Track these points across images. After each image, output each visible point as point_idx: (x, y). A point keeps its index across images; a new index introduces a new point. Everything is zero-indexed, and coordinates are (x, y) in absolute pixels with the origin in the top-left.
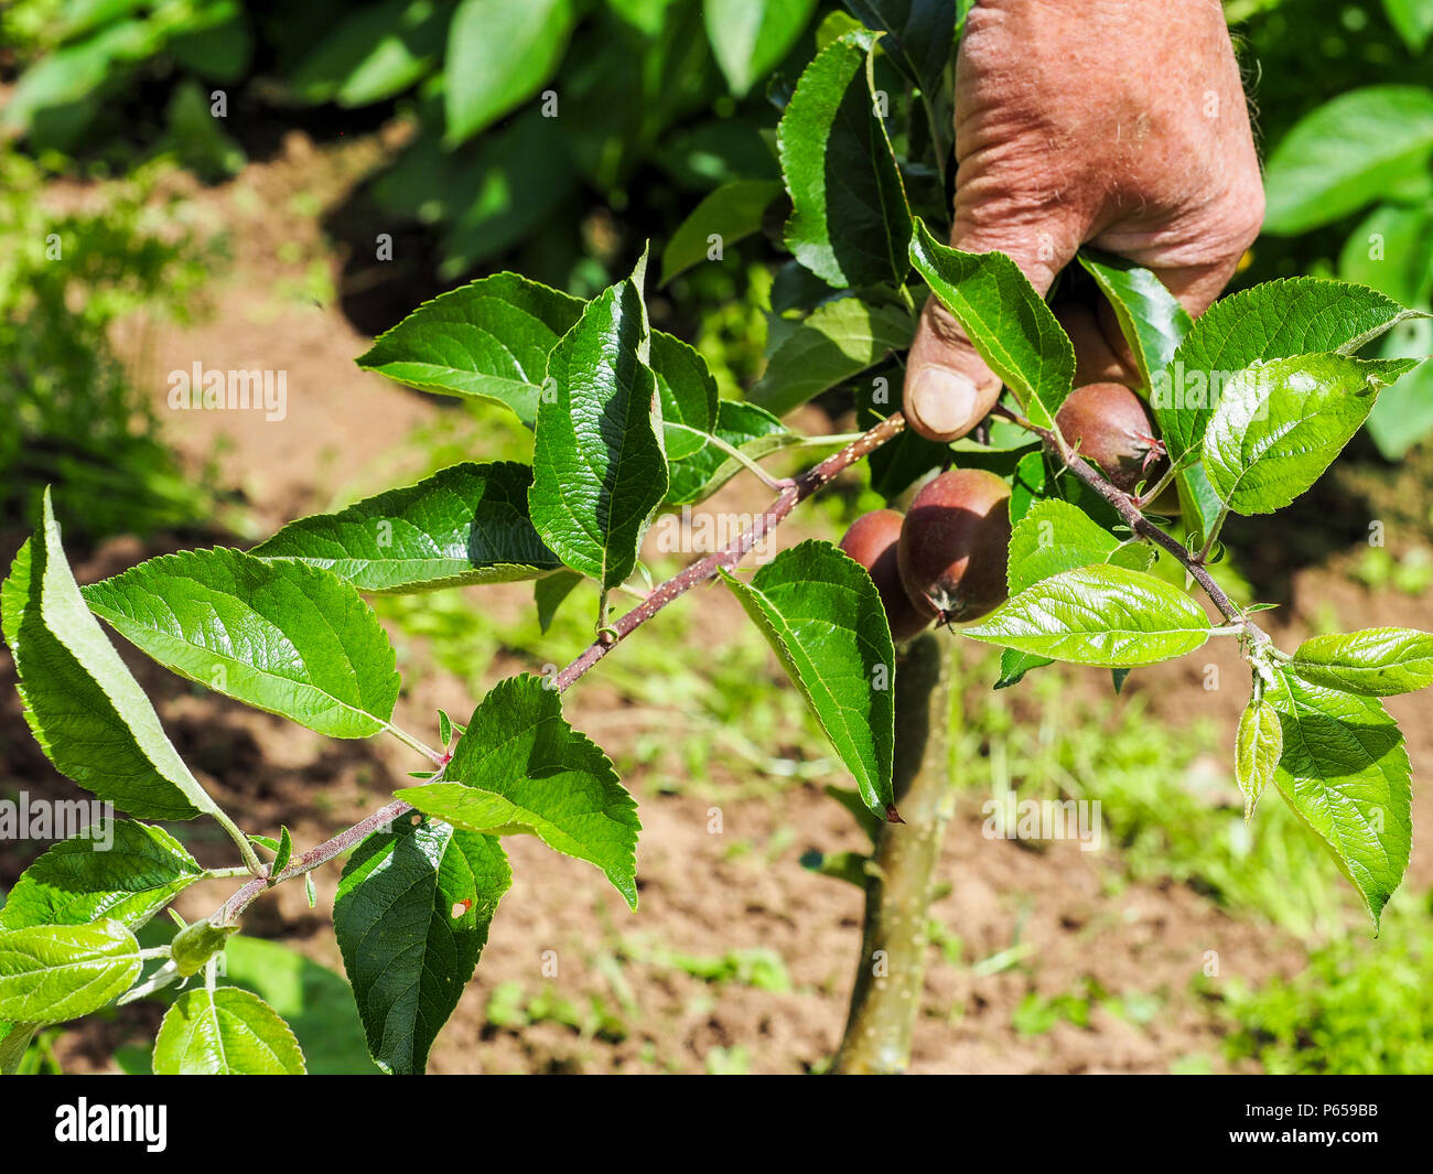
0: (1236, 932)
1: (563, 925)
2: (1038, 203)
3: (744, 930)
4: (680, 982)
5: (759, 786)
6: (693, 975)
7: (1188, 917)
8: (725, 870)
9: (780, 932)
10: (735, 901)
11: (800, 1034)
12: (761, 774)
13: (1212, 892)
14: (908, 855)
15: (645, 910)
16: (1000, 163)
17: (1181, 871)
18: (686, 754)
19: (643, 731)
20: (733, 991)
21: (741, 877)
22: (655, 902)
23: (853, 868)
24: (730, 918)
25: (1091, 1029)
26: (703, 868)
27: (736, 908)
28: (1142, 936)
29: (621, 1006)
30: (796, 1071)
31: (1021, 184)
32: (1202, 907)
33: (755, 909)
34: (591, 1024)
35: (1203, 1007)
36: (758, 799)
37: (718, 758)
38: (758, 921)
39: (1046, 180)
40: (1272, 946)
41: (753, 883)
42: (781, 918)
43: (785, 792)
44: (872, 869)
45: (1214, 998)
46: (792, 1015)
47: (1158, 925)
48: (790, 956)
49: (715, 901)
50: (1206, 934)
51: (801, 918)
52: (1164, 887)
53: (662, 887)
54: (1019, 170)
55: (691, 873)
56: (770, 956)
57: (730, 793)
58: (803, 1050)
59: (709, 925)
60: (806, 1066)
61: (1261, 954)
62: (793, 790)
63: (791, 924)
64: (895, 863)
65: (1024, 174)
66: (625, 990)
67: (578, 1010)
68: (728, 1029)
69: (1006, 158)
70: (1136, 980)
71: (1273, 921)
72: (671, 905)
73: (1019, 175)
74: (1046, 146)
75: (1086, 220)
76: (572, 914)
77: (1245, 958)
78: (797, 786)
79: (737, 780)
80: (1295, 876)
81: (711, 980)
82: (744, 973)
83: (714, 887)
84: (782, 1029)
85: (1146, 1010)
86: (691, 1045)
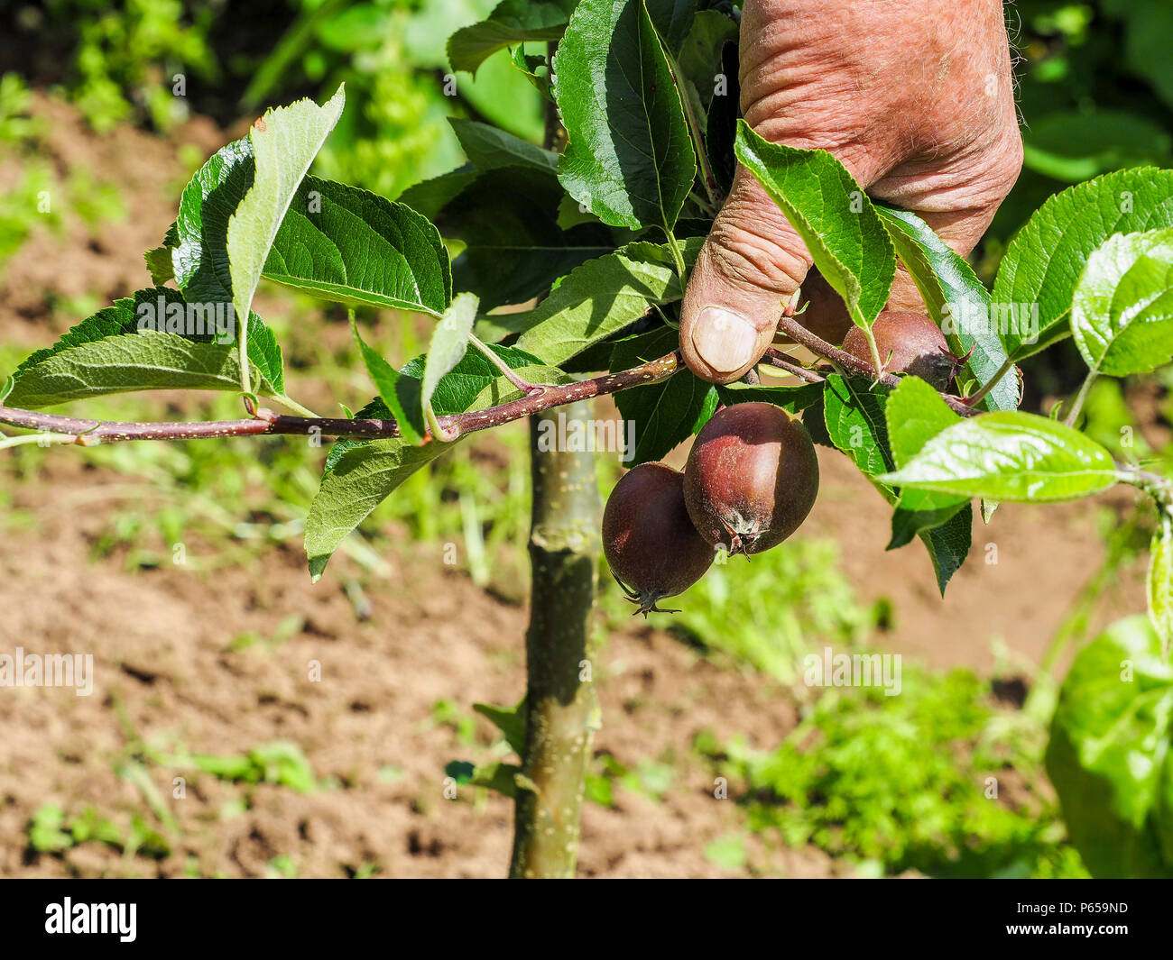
0: (725, 681)
1: (77, 725)
2: (835, 144)
3: (259, 722)
4: (209, 786)
5: (235, 552)
6: (220, 777)
7: (673, 666)
8: (232, 660)
9: (294, 719)
10: (245, 692)
11: (339, 838)
12: (234, 538)
13: (694, 641)
14: (560, 770)
15: (158, 706)
16: (801, 104)
17: (661, 620)
18: (163, 527)
19: (119, 505)
20: (263, 793)
21: (250, 667)
22: (164, 693)
23: (502, 779)
24: (243, 710)
25: (616, 808)
26: (210, 659)
27: (250, 701)
28: (632, 690)
29: (157, 818)
30: (340, 875)
31: (821, 125)
32: (687, 657)
33: (267, 700)
34: (133, 842)
35: (707, 767)
36: (236, 566)
37: (194, 526)
38: (271, 711)
39: (847, 121)
40: (762, 696)
41: (261, 672)
42: (292, 706)
43: (260, 556)
44: (523, 781)
45: (719, 758)
46: (332, 820)
47: (647, 677)
48: (309, 747)
49: (226, 693)
50: (694, 685)
51: (315, 706)
52: (645, 635)
53: (171, 680)
54: (821, 110)
55: (198, 664)
56: (290, 750)
57: (208, 562)
58: (345, 854)
59: (224, 719)
60: (350, 870)
61: (753, 706)
62: (267, 553)
63: (304, 712)
64: (549, 776)
65: (826, 114)
66: (157, 799)
67: (119, 827)
68: (271, 841)
69: (807, 98)
70: (643, 746)
71: (759, 670)
72: (181, 699)
73: (820, 116)
74: (852, 86)
75: (875, 162)
76: (84, 713)
77: (739, 709)
78: (271, 548)
79: (214, 548)
80: (774, 622)
81: (237, 780)
82: (272, 774)
83: (224, 677)
84: (321, 832)
85: (660, 779)
86: (233, 856)
